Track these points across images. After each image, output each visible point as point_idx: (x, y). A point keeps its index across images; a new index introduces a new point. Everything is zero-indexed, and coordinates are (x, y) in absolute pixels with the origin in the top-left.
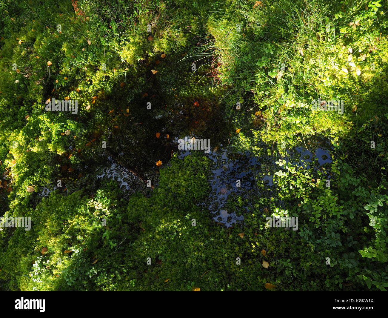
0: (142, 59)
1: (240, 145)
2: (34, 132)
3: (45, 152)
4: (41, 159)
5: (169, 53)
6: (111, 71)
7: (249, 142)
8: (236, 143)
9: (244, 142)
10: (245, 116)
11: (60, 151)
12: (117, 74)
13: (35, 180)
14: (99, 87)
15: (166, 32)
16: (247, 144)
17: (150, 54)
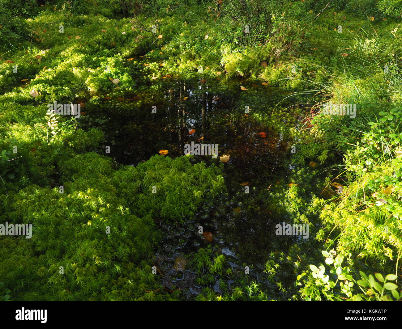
0: (241, 74)
1: (282, 200)
2: (93, 64)
3: (82, 80)
4: (72, 82)
5: (273, 84)
6: (204, 67)
7: (299, 204)
8: (278, 194)
9: (290, 200)
10: (315, 177)
11: (92, 87)
12: (207, 72)
13: (46, 90)
14: (180, 71)
15: (284, 66)
16: (293, 205)
17: (253, 76)
